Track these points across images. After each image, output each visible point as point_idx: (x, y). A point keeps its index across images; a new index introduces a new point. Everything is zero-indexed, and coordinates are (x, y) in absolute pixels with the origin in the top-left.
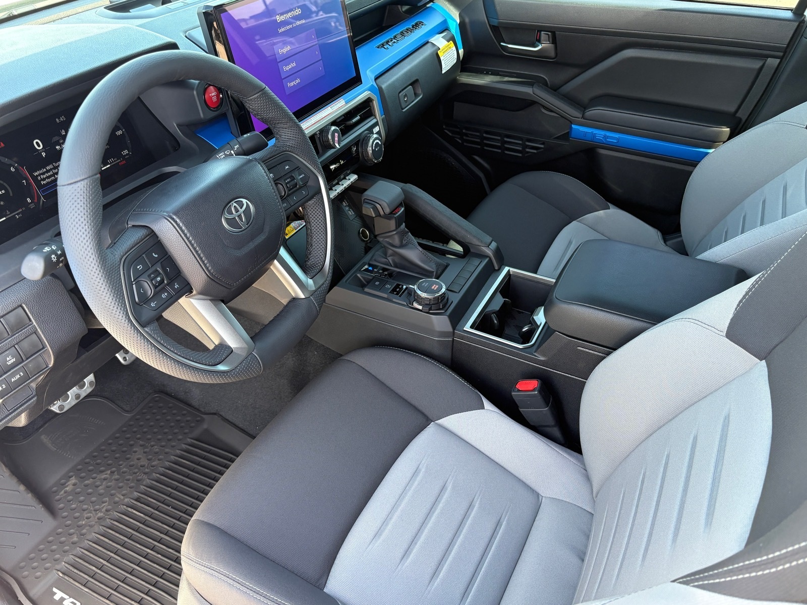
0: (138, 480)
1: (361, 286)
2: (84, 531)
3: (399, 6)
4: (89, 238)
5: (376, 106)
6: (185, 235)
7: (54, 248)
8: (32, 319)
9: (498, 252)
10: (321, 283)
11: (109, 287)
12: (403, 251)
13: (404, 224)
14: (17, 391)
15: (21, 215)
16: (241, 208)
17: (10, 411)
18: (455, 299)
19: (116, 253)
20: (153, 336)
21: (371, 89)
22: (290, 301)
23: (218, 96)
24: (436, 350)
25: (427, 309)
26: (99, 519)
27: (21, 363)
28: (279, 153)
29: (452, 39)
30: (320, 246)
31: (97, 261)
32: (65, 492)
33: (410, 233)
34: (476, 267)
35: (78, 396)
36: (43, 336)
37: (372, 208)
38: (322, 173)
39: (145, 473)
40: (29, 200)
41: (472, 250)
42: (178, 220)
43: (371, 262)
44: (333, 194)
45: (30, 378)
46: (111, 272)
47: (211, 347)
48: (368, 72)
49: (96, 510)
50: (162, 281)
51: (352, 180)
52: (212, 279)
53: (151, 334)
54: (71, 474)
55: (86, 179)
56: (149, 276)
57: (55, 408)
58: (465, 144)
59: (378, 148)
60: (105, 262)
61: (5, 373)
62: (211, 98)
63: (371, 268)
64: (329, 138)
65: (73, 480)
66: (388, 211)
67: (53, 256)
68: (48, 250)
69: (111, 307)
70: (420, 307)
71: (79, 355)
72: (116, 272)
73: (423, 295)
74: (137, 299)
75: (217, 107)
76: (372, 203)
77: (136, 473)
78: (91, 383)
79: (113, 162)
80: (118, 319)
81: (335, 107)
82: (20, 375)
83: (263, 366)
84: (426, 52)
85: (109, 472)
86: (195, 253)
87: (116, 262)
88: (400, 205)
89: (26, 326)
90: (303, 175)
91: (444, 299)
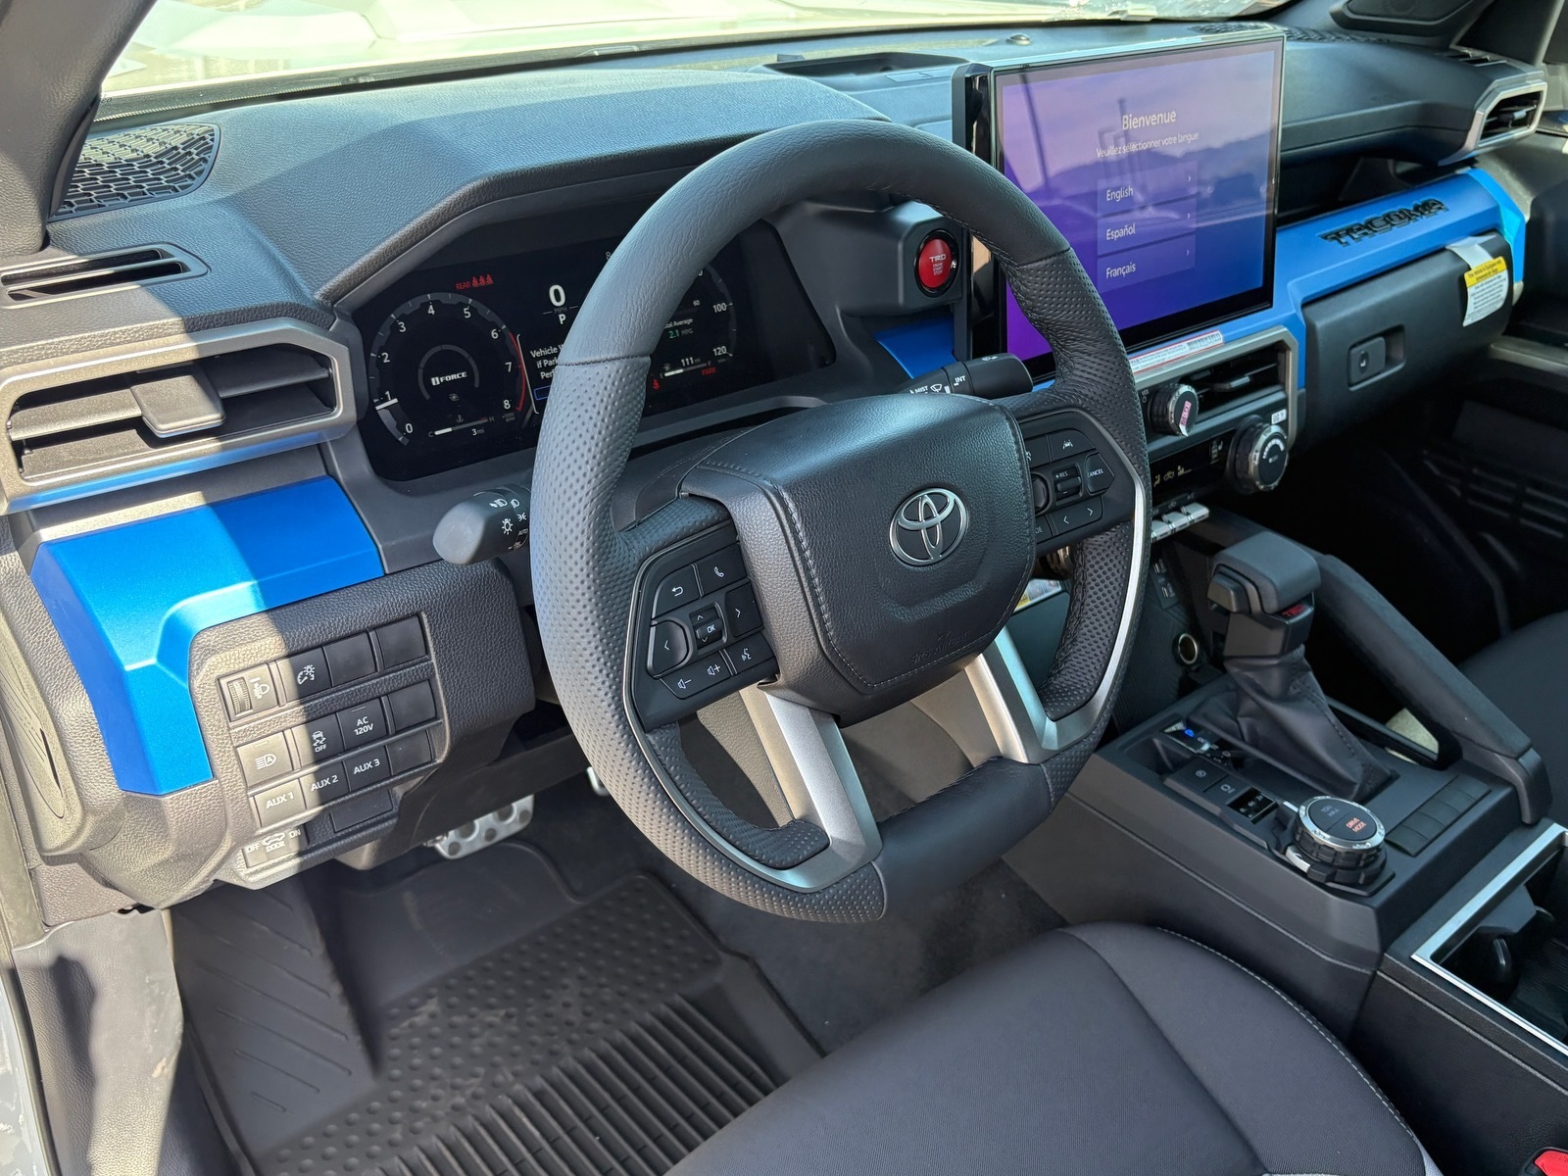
0: (553, 1053)
1: (1160, 768)
2: (419, 1124)
3: (1390, 162)
4: (587, 494)
5: (1293, 365)
6: (798, 542)
7: (515, 506)
8: (432, 649)
9: (1539, 781)
10: (1075, 738)
11: (598, 617)
12: (1287, 715)
13: (1302, 647)
14: (359, 796)
15: (482, 431)
16: (939, 512)
17: (339, 834)
18: (1403, 870)
19: (635, 543)
20: (662, 758)
21: (1289, 323)
22: (988, 762)
23: (947, 263)
24: (1318, 987)
25: (1321, 875)
26: (455, 1108)
27: (382, 738)
28: (1059, 408)
29: (1504, 252)
30: (1095, 646)
31: (588, 551)
32: (411, 1026)
33: (1311, 674)
34: (1474, 803)
35: (491, 833)
36: (441, 692)
37: (1234, 590)
38: (1146, 477)
39: (571, 1042)
40: (507, 404)
41: (1466, 756)
42: (791, 505)
43: (1195, 720)
44: (1160, 530)
45: (391, 777)
46: (612, 584)
47: (782, 821)
48: (1290, 284)
49: (454, 1087)
50: (718, 635)
51: (1193, 517)
52: (829, 660)
53: (659, 753)
54: (434, 991)
55: (619, 359)
56: (693, 616)
57: (442, 846)
58: (1472, 502)
59: (1276, 458)
60: (604, 557)
61: (345, 751)
62: (930, 265)
63: (1190, 733)
64: (1167, 410)
65: (432, 1006)
66: (1272, 605)
67: (507, 521)
68: (502, 505)
69: (588, 664)
70: (1304, 866)
71: (506, 752)
72: (624, 586)
73: (1323, 837)
74: (650, 663)
75: (938, 288)
76: (1239, 578)
77: (552, 1035)
78: (523, 814)
79: (691, 365)
80: (596, 696)
81: (1199, 344)
82: (373, 764)
83: (888, 904)
84: (1435, 270)
85: (502, 1012)
86: (807, 590)
87: (630, 565)
88: (1306, 599)
89: (415, 661)
90: (1100, 471)
91: (1373, 862)
